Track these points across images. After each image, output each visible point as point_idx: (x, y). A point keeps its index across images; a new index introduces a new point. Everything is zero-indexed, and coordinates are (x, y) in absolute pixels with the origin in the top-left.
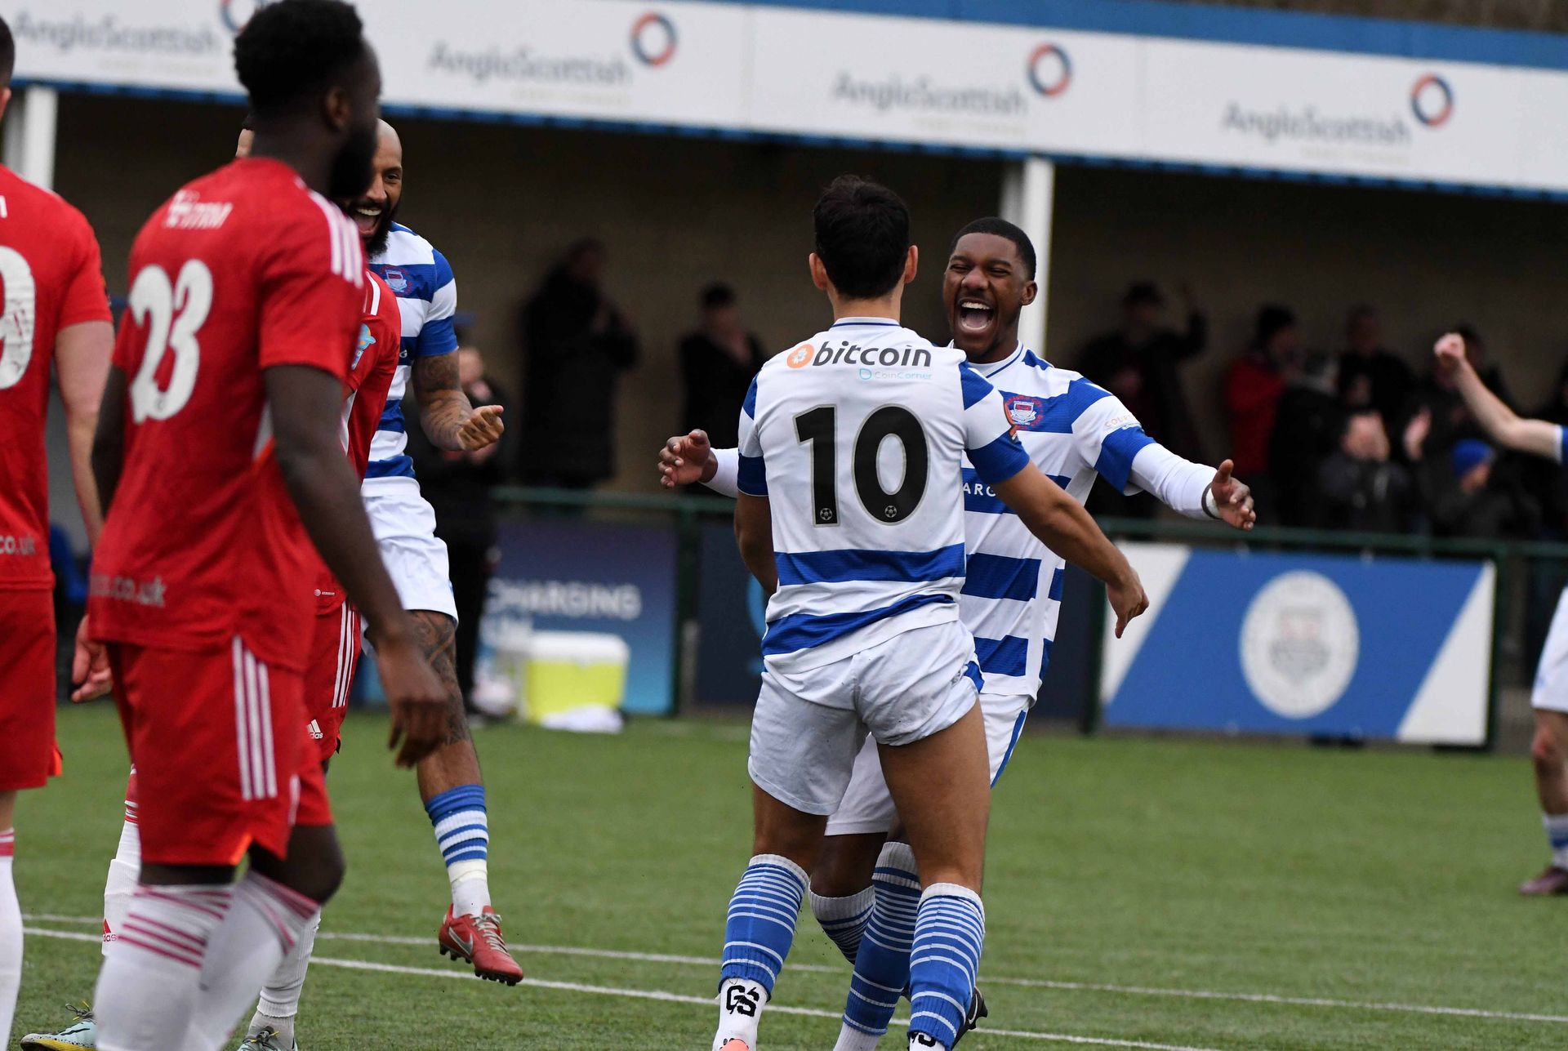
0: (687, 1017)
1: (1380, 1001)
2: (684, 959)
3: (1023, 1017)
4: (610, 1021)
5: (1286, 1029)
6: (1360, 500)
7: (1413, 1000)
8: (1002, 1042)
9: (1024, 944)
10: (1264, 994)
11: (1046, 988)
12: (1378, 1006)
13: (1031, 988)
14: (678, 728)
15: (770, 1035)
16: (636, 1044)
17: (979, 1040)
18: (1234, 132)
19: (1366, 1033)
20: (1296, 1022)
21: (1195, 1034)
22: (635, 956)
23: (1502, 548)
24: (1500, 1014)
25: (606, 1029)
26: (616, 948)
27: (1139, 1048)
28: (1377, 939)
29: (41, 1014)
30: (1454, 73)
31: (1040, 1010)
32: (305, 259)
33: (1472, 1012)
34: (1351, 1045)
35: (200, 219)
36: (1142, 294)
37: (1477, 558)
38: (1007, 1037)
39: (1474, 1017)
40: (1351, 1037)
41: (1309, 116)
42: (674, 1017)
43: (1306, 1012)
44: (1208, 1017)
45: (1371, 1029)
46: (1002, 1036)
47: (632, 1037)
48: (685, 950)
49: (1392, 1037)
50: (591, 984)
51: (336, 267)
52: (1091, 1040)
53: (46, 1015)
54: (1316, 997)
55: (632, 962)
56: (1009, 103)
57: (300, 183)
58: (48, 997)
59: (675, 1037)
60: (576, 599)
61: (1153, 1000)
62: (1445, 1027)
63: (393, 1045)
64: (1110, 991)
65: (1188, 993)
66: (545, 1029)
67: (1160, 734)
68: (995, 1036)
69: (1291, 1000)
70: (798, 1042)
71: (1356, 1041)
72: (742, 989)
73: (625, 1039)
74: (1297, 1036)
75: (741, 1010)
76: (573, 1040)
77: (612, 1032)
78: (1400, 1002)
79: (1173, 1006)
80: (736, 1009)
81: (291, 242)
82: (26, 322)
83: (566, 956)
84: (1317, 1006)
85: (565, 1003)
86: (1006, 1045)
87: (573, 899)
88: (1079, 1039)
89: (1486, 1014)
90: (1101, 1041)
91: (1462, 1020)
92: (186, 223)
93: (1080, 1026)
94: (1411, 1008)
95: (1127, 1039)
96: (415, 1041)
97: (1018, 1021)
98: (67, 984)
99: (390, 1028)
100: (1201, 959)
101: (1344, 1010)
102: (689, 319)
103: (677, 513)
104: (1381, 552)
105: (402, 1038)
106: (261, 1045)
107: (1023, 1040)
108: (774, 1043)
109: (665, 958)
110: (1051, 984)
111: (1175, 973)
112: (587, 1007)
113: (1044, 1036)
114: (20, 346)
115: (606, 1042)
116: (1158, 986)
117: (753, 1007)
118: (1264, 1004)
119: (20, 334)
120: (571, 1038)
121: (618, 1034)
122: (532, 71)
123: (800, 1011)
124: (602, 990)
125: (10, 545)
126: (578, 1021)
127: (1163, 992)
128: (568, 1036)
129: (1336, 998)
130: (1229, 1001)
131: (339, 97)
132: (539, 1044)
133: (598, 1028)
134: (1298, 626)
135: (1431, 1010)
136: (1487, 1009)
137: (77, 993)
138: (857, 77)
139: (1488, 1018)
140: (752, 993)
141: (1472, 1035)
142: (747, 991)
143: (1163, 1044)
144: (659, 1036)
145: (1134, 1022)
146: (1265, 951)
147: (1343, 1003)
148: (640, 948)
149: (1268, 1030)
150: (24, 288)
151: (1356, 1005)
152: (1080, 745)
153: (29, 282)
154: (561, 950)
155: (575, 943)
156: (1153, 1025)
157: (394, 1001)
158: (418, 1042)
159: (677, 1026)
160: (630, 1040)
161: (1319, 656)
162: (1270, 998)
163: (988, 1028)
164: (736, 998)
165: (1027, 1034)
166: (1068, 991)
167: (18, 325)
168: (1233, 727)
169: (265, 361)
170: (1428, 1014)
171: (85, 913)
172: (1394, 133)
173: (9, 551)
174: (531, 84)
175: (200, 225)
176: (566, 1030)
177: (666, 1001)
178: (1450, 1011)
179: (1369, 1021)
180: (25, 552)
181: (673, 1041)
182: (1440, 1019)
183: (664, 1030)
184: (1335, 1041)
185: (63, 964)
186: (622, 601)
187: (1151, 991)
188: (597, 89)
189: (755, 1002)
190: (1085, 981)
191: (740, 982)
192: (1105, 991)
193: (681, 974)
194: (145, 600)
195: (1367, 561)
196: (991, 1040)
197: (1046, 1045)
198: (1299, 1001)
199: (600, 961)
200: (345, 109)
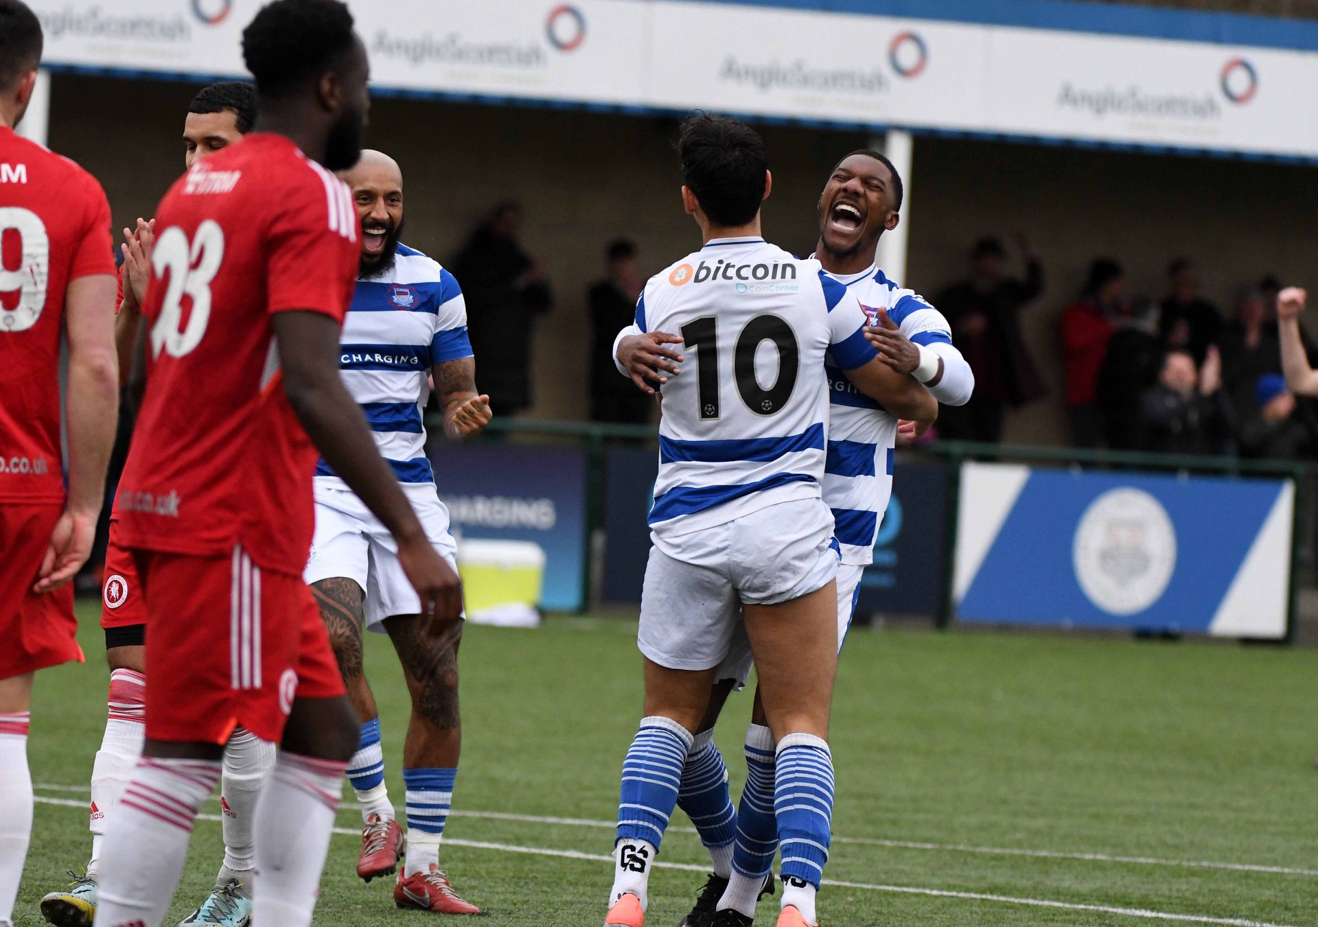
0: (596, 873)
1: (1196, 859)
2: (593, 823)
3: (886, 873)
4: (531, 875)
5: (1114, 884)
6: (1176, 426)
7: (1224, 859)
8: (869, 895)
9: (887, 810)
10: (1095, 853)
11: (906, 848)
12: (1193, 864)
13: (892, 849)
14: (587, 624)
15: (668, 889)
16: (552, 896)
17: (849, 892)
18: (1067, 109)
19: (1184, 887)
20: (1123, 877)
21: (1035, 889)
22: (551, 820)
23: (1300, 468)
24: (1299, 871)
25: (526, 883)
26: (534, 813)
27: (987, 900)
28: (1193, 806)
29: (37, 870)
30: (1256, 56)
31: (901, 867)
32: (306, 218)
33: (1275, 869)
34: (1170, 897)
35: (214, 184)
36: (988, 248)
37: (1278, 477)
38: (873, 891)
39: (1277, 873)
40: (1170, 890)
41: (1133, 94)
42: (585, 872)
43: (1131, 869)
44: (1047, 873)
45: (1188, 883)
46: (868, 889)
47: (548, 890)
48: (593, 815)
49: (1206, 891)
50: (513, 844)
51: (333, 225)
52: (945, 893)
53: (42, 871)
54: (1140, 856)
55: (549, 826)
56: (874, 83)
57: (299, 153)
58: (44, 855)
59: (586, 890)
60: (499, 512)
61: (998, 858)
62: (1251, 881)
63: (342, 897)
64: (962, 851)
65: (1029, 852)
66: (474, 883)
67: (1004, 628)
68: (862, 889)
69: (1118, 859)
70: (692, 895)
71: (1175, 894)
72: (633, 848)
73: (542, 892)
74: (1123, 890)
75: (633, 868)
76: (497, 893)
77: (532, 885)
78: (1212, 860)
79: (1016, 863)
80: (628, 867)
81: (293, 204)
82: (40, 274)
83: (491, 820)
84: (1140, 864)
85: (490, 861)
86: (871, 897)
87: (497, 771)
88: (935, 892)
89: (1286, 870)
90: (954, 894)
91: (1266, 876)
92: (201, 190)
93: (936, 881)
94: (1221, 865)
95: (976, 892)
96: (361, 893)
97: (883, 876)
98: (60, 844)
99: (339, 881)
100: (1041, 823)
101: (1165, 867)
102: (596, 270)
103: (586, 437)
104: (1196, 471)
105: (349, 890)
106: (228, 895)
107: (887, 893)
108: (672, 896)
109: (577, 822)
110: (910, 845)
111: (1018, 836)
112: (510, 865)
113: (905, 889)
114: (35, 294)
115: (526, 895)
116: (1003, 846)
117: (643, 863)
118: (1094, 862)
119: (35, 284)
120: (496, 891)
121: (536, 888)
122: (460, 55)
123: (694, 867)
124: (523, 849)
125: (25, 465)
126: (502, 876)
127: (1007, 851)
128: (493, 890)
129: (1156, 856)
130: (1064, 859)
131: (332, 81)
132: (469, 895)
133: (519, 882)
134: (1124, 535)
135: (1239, 867)
136: (1289, 866)
137: (68, 852)
138: (742, 61)
139: (1289, 874)
140: (642, 851)
141: (1275, 889)
142: (637, 850)
143: (1008, 897)
144: (571, 889)
145: (983, 878)
146: (1097, 816)
147: (1163, 862)
148: (555, 813)
149: (1098, 884)
150: (39, 245)
151: (1173, 863)
152: (936, 638)
153: (44, 240)
154: (486, 814)
155: (499, 809)
156: (1000, 880)
157: (343, 858)
158: (364, 894)
159: (588, 880)
160: (546, 892)
161: (1141, 561)
162: (1100, 857)
163: (856, 882)
164: (629, 856)
165: (890, 888)
166: (924, 851)
167: (33, 277)
168: (1068, 623)
169: (273, 308)
170: (1237, 870)
171: (76, 782)
172: (1206, 109)
173: (24, 471)
174: (459, 67)
175: (213, 190)
176: (491, 884)
177: (578, 859)
178: (1256, 868)
179: (1186, 876)
180: (38, 471)
181: (584, 894)
182: (1247, 875)
183: (576, 884)
184: (1156, 894)
185: (55, 826)
186: (539, 513)
187: (997, 851)
188: (517, 71)
189: (644, 859)
190: (941, 842)
191: (631, 842)
192: (957, 851)
193: (590, 836)
194: (162, 511)
195: (1183, 479)
196: (859, 893)
197: (906, 897)
198: (1125, 859)
199: (521, 824)
200: (337, 92)
